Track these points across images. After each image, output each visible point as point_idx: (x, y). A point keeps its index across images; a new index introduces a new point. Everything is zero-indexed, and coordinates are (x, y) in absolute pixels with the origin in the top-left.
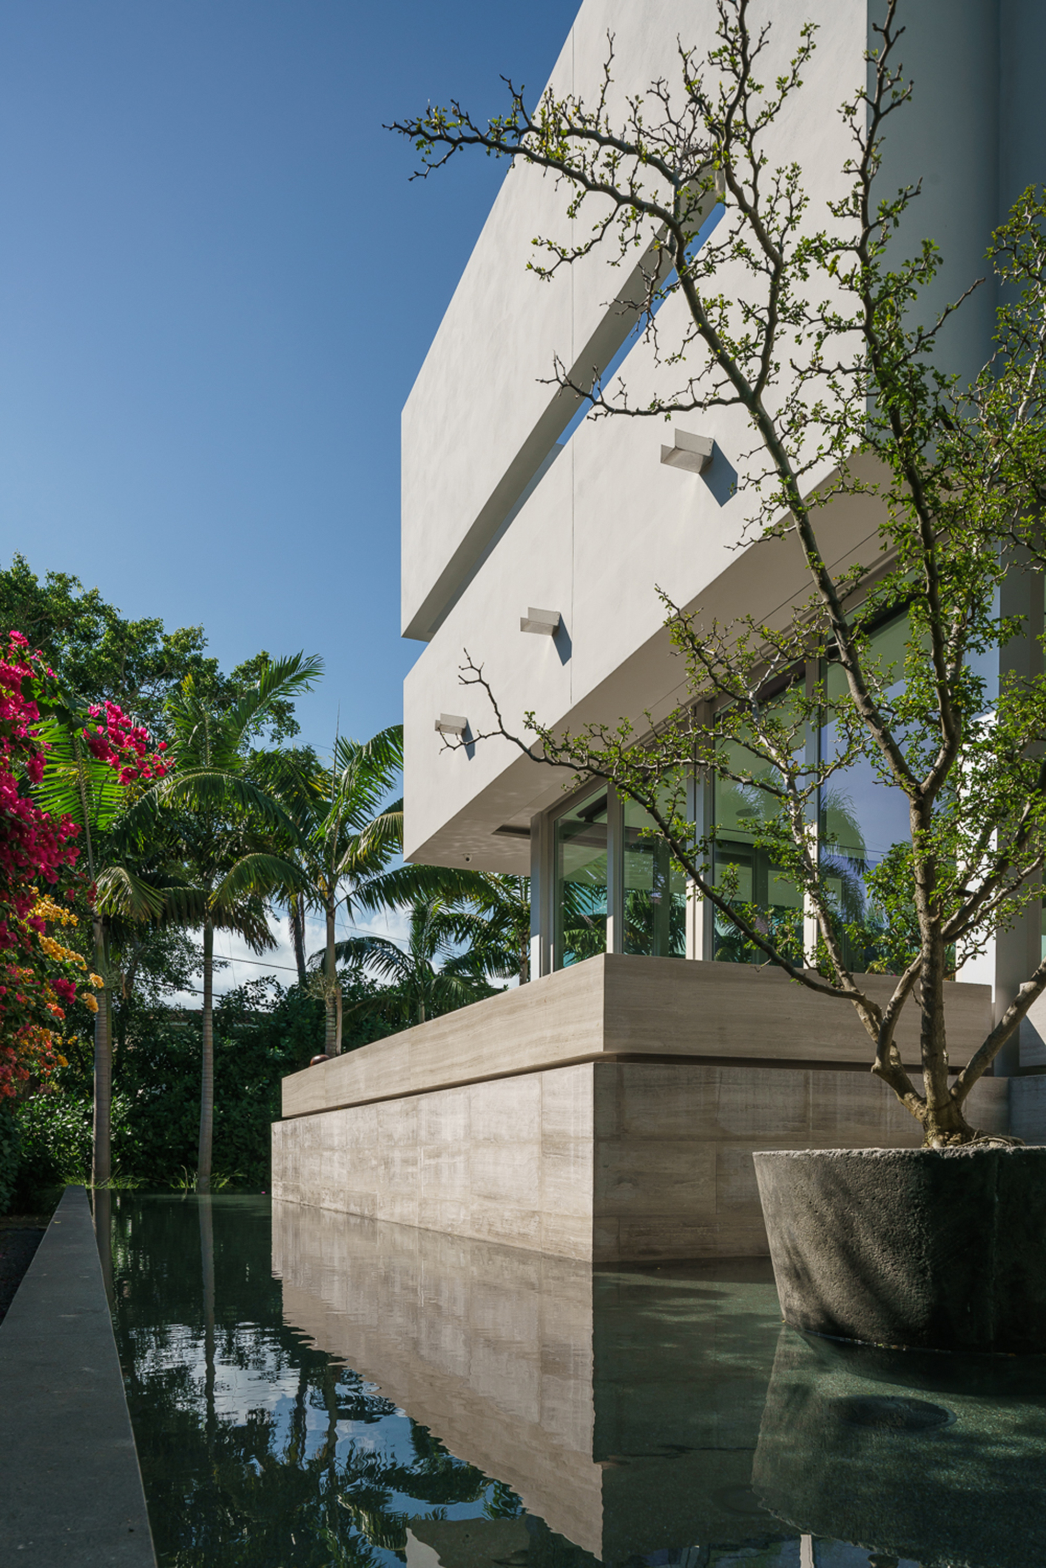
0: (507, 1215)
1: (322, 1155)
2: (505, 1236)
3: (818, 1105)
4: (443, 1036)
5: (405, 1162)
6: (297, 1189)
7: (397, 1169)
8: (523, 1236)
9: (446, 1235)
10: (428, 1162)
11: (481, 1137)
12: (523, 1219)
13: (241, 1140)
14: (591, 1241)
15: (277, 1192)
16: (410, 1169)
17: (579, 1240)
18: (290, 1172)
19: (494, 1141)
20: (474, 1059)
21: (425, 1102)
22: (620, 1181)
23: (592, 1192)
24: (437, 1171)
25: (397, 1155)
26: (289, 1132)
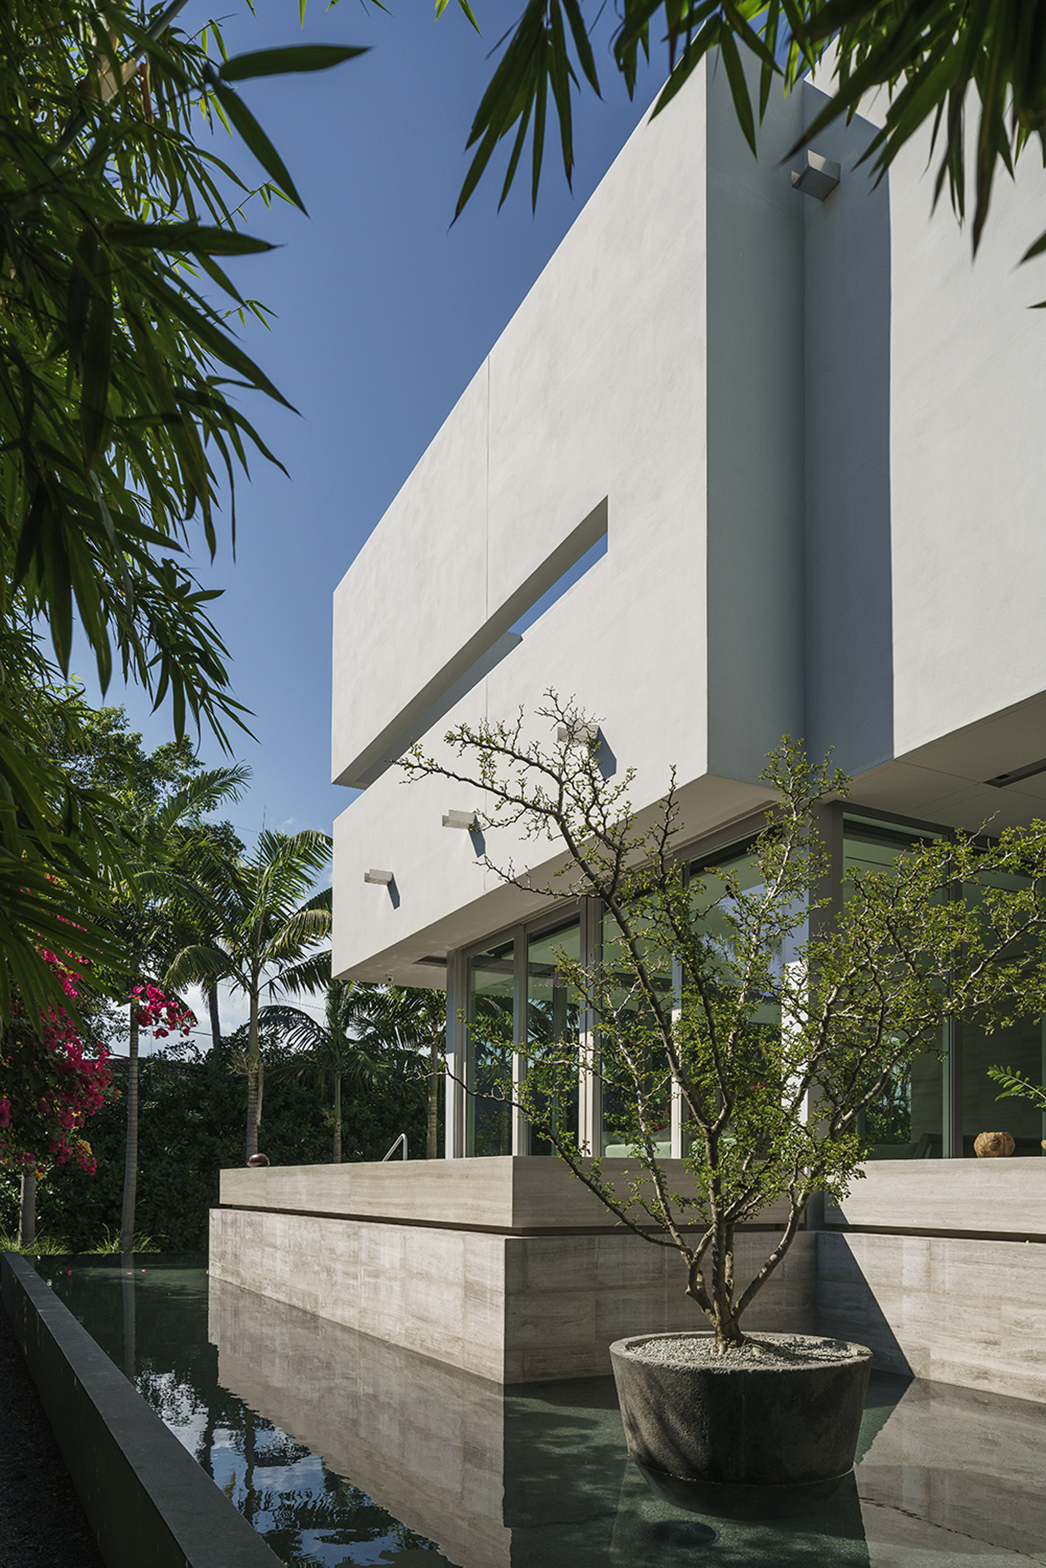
0: (436, 1336)
1: (263, 1250)
2: (434, 1351)
3: (671, 1260)
4: (380, 1178)
5: (346, 1274)
6: (236, 1273)
7: (339, 1278)
8: (450, 1355)
9: (383, 1342)
10: (367, 1279)
11: (415, 1271)
12: (449, 1341)
13: (161, 1198)
14: (502, 1368)
15: (214, 1271)
16: (351, 1282)
17: (493, 1365)
18: (229, 1257)
19: (425, 1276)
20: (408, 1205)
21: (366, 1229)
22: (524, 1324)
23: (503, 1333)
24: (376, 1289)
25: (339, 1266)
26: (229, 1221)
